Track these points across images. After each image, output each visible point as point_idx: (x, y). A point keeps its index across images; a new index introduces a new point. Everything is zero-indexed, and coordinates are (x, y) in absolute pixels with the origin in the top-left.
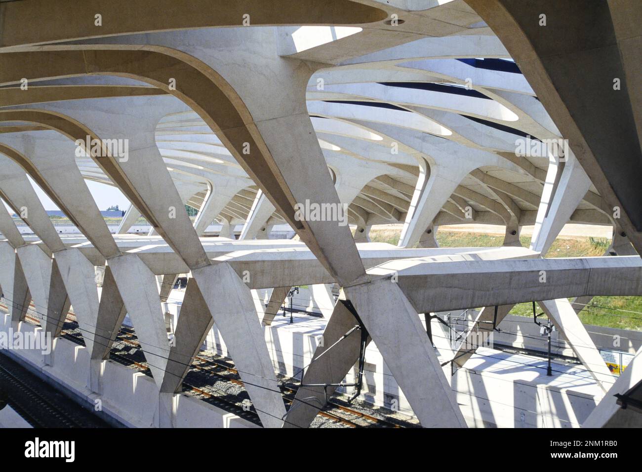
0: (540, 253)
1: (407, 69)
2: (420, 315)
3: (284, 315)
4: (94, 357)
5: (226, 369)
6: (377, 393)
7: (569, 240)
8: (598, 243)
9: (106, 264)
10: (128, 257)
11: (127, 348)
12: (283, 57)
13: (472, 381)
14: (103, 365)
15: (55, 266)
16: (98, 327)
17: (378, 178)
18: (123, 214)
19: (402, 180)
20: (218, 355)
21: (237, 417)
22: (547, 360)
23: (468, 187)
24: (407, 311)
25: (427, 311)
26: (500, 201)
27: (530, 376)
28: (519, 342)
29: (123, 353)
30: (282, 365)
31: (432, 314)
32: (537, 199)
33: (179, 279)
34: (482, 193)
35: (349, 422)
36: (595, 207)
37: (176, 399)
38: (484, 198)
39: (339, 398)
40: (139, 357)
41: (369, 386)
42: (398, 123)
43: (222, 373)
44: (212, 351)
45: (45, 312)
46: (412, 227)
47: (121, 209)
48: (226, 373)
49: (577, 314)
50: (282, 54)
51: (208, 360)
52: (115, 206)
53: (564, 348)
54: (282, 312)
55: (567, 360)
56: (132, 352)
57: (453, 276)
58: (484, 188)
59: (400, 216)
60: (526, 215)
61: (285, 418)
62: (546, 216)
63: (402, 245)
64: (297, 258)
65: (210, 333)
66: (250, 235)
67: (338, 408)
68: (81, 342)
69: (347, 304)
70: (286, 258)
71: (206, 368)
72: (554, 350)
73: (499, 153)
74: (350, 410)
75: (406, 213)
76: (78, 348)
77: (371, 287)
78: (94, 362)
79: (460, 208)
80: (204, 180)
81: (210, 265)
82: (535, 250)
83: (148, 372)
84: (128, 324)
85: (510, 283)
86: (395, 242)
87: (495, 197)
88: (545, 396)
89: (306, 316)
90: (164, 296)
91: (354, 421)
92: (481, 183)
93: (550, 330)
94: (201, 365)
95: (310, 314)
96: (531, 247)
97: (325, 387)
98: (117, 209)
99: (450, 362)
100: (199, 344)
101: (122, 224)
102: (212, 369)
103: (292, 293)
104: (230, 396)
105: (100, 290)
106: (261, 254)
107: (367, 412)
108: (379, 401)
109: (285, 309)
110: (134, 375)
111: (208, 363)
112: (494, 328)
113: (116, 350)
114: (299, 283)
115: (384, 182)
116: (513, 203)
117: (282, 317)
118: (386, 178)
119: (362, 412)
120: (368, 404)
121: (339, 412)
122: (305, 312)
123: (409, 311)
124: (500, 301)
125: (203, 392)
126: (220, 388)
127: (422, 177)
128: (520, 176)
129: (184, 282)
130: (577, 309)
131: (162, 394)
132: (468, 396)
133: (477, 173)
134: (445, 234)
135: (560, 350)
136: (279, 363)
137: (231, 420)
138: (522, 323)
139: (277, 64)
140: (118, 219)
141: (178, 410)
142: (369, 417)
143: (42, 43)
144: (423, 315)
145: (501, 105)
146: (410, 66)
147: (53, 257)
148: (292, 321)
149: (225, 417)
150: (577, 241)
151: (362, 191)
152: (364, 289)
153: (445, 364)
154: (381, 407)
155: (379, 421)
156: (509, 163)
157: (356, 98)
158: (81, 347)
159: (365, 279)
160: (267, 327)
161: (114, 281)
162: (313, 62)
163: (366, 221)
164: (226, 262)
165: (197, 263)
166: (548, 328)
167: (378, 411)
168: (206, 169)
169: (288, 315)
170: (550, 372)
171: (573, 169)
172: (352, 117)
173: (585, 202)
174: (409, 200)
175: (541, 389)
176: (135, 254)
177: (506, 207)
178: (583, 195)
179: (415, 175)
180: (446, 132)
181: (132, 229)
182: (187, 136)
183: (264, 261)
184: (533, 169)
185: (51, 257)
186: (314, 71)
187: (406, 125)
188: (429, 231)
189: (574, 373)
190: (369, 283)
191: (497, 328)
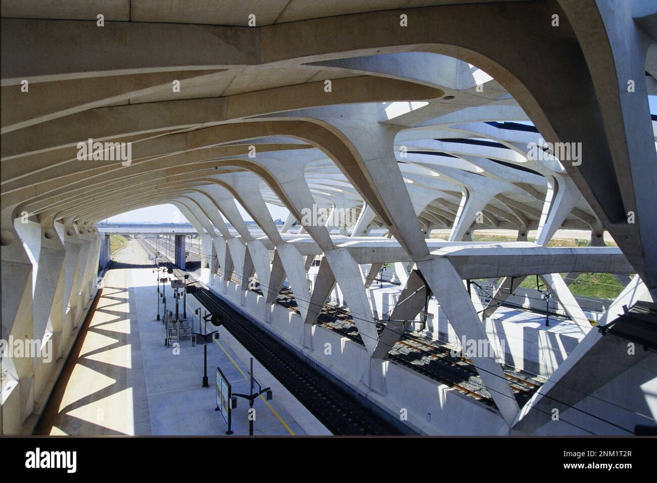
0: (541, 246)
1: (455, 129)
2: (463, 280)
3: (377, 283)
4: (268, 302)
5: (342, 313)
6: (434, 332)
7: (561, 241)
8: (581, 243)
9: (275, 248)
10: (288, 245)
11: (285, 299)
12: (380, 123)
13: (496, 326)
14: (273, 306)
15: (247, 250)
16: (270, 284)
17: (436, 200)
18: (283, 223)
19: (450, 201)
20: (337, 305)
21: (349, 340)
22: (546, 316)
23: (494, 206)
24: (455, 277)
25: (468, 278)
26: (515, 214)
27: (535, 325)
28: (527, 303)
29: (283, 301)
30: (376, 312)
31: (471, 281)
32: (539, 213)
33: (315, 261)
34: (503, 209)
35: (416, 348)
36: (579, 218)
37: (314, 328)
38: (504, 212)
39: (411, 333)
40: (293, 304)
41: (429, 327)
42: (449, 165)
43: (340, 316)
44: (334, 303)
45: (242, 275)
46: (458, 229)
47: (282, 220)
48: (342, 315)
49: (568, 286)
50: (379, 121)
51: (332, 307)
52: (279, 219)
53: (557, 309)
54: (376, 281)
55: (559, 317)
56: (289, 301)
57: (485, 257)
58: (504, 206)
59: (450, 224)
60: (532, 223)
61: (379, 340)
62: (546, 222)
63: (451, 241)
64: (387, 246)
65: (332, 292)
66: (357, 234)
67: (410, 339)
68: (261, 294)
69: (418, 272)
70: (380, 246)
71: (330, 312)
72: (550, 310)
73: (514, 183)
74: (417, 341)
75: (453, 222)
76: (259, 296)
77: (433, 262)
78: (267, 305)
79: (488, 219)
80: (330, 202)
81: (334, 249)
82: (538, 244)
83: (298, 312)
84: (286, 285)
85: (522, 262)
86: (446, 239)
87: (512, 212)
88: (545, 338)
89: (390, 284)
90: (307, 269)
91: (419, 348)
92: (502, 203)
93: (548, 296)
94: (328, 310)
95: (393, 283)
96: (536, 242)
97: (404, 322)
98: (280, 221)
99: (483, 312)
100: (326, 298)
101: (283, 228)
102: (334, 313)
103: (382, 270)
104: (345, 329)
105: (271, 266)
106: (364, 243)
107: (428, 343)
108: (435, 337)
109: (377, 280)
110: (290, 313)
111: (332, 310)
112: (511, 293)
113: (279, 299)
114: (387, 261)
115: (440, 202)
116: (523, 216)
117: (376, 284)
118: (441, 200)
119: (425, 342)
120: (429, 337)
121: (410, 342)
122: (390, 282)
123: (457, 277)
124: (516, 274)
125: (328, 326)
126: (339, 324)
127: (464, 199)
128: (527, 198)
129: (318, 263)
130: (568, 283)
131: (306, 324)
132: (493, 335)
133: (500, 196)
134: (478, 236)
135: (554, 310)
136: (374, 311)
137: (346, 341)
138: (530, 291)
139: (376, 127)
140: (281, 225)
141: (315, 334)
142: (429, 346)
143: (247, 117)
144: (466, 280)
145: (516, 152)
146: (457, 127)
147: (246, 244)
148: (382, 287)
149: (342, 339)
150: (566, 242)
151: (426, 208)
152: (429, 263)
153: (480, 312)
154: (437, 341)
155: (435, 348)
156: (520, 190)
157: (423, 149)
158: (261, 296)
159: (429, 257)
160: (367, 290)
161: (279, 258)
162: (398, 126)
163: (428, 227)
164: (344, 247)
165: (327, 248)
166: (546, 295)
167: (434, 342)
168: (332, 196)
169: (380, 283)
170: (547, 324)
171: (564, 192)
172: (420, 162)
173: (572, 215)
174: (455, 214)
175: (542, 333)
176: (292, 243)
177: (519, 218)
178: (570, 210)
179: (459, 198)
180: (479, 170)
181: (289, 231)
182: (322, 175)
183: (366, 248)
184: (536, 193)
185: (245, 245)
186: (398, 131)
187: (455, 166)
188: (468, 234)
189: (565, 325)
190: (431, 260)
191: (513, 293)
